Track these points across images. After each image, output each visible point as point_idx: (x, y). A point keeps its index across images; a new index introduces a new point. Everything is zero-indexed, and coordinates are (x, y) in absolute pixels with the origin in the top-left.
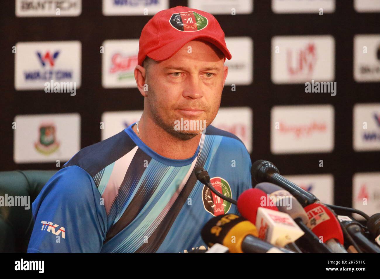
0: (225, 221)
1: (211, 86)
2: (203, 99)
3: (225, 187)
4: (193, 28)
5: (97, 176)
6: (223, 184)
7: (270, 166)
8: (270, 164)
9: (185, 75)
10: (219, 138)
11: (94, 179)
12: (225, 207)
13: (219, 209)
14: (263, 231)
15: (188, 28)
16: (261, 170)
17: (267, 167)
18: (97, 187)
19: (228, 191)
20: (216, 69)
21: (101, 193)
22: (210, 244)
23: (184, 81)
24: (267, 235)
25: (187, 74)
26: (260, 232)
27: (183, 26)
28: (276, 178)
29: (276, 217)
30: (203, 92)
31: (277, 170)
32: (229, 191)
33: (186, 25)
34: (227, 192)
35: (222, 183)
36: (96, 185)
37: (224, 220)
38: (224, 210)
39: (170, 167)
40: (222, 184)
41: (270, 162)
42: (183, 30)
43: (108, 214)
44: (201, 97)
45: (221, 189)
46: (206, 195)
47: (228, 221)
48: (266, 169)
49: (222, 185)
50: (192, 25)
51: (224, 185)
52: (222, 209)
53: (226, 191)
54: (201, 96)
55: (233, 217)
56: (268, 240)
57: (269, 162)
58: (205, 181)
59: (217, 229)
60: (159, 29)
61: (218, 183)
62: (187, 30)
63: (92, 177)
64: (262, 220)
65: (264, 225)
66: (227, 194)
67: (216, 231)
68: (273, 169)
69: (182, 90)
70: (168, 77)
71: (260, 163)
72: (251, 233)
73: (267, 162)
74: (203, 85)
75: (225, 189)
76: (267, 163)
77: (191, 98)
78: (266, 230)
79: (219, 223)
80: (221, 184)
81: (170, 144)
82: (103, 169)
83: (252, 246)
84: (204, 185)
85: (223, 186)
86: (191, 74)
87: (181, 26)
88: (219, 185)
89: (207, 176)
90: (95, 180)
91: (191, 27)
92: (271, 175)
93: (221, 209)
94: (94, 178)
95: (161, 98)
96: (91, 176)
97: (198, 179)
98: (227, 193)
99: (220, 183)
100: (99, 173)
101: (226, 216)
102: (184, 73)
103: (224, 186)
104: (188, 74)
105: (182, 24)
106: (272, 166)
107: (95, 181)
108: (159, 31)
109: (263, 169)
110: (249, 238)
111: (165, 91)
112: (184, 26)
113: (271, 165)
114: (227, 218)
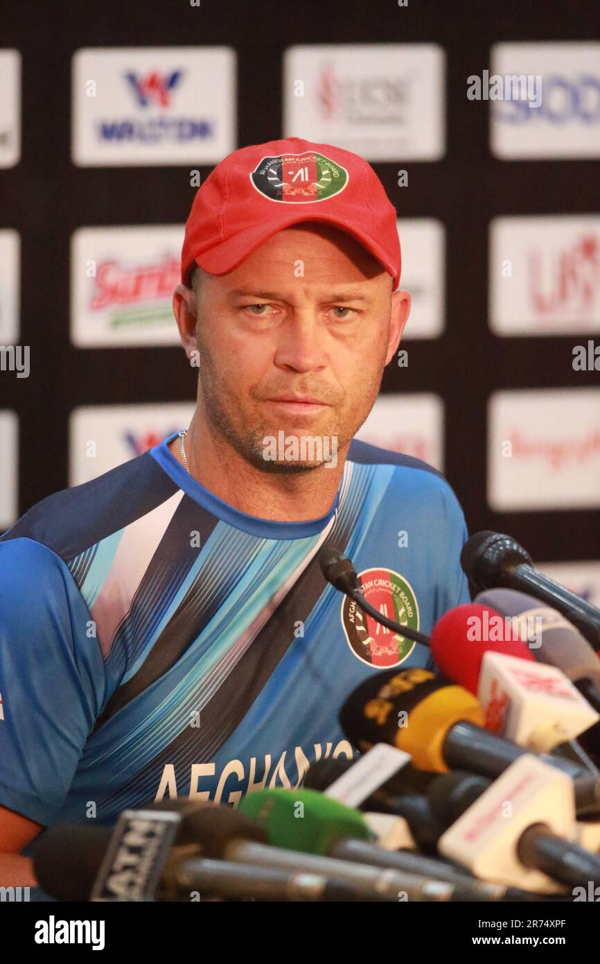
0: (399, 687)
1: (351, 340)
2: (327, 374)
3: (400, 592)
4: (306, 194)
5: (78, 561)
6: (395, 585)
7: (508, 547)
8: (508, 542)
9: (284, 313)
10: (385, 472)
11: (70, 568)
12: (400, 644)
13: (387, 649)
14: (497, 712)
15: (293, 193)
16: (486, 557)
17: (501, 548)
18: (79, 588)
19: (408, 603)
20: (361, 298)
21: (88, 602)
22: (364, 744)
23: (280, 326)
24: (506, 721)
25: (287, 310)
26: (488, 715)
27: (281, 189)
28: (526, 576)
29: (529, 675)
30: (327, 356)
31: (526, 557)
32: (412, 604)
33: (290, 188)
34: (405, 606)
35: (392, 582)
36: (76, 583)
37: (399, 684)
38: (397, 650)
39: (264, 540)
40: (393, 586)
41: (509, 537)
42: (280, 198)
43: (107, 656)
44: (322, 367)
45: (390, 600)
46: (353, 612)
47: (407, 686)
48: (499, 555)
49: (393, 589)
50: (305, 186)
51: (399, 589)
52: (394, 649)
53: (404, 603)
54: (320, 365)
55: (421, 676)
56: (509, 736)
57: (506, 537)
58: (347, 584)
59: (381, 706)
60: (225, 194)
61: (382, 582)
62: (290, 198)
63: (67, 564)
64: (495, 684)
65: (499, 695)
66: (407, 610)
67: (377, 711)
68: (516, 553)
69: (273, 348)
70: (242, 315)
71: (483, 539)
72: (465, 716)
73: (502, 536)
74: (329, 338)
75: (402, 599)
76: (501, 539)
77: (292, 369)
78: (503, 710)
79: (386, 692)
80: (390, 585)
81: (254, 488)
82: (95, 546)
83: (470, 750)
84: (343, 596)
85: (396, 589)
86: (296, 310)
87: (278, 189)
88: (384, 587)
89: (351, 571)
90: (74, 570)
91: (303, 191)
92: (512, 570)
93: (390, 648)
94: (71, 565)
95: (225, 370)
96: (64, 560)
97: (328, 578)
98: (405, 608)
99: (387, 584)
100: (83, 554)
101: (403, 674)
102: (281, 307)
103: (398, 591)
104: (290, 308)
105: (280, 183)
106: (515, 547)
107: (72, 573)
108: (225, 199)
109: (491, 555)
110: (461, 730)
111: (234, 351)
112: (284, 188)
113: (511, 545)
114: (405, 679)
